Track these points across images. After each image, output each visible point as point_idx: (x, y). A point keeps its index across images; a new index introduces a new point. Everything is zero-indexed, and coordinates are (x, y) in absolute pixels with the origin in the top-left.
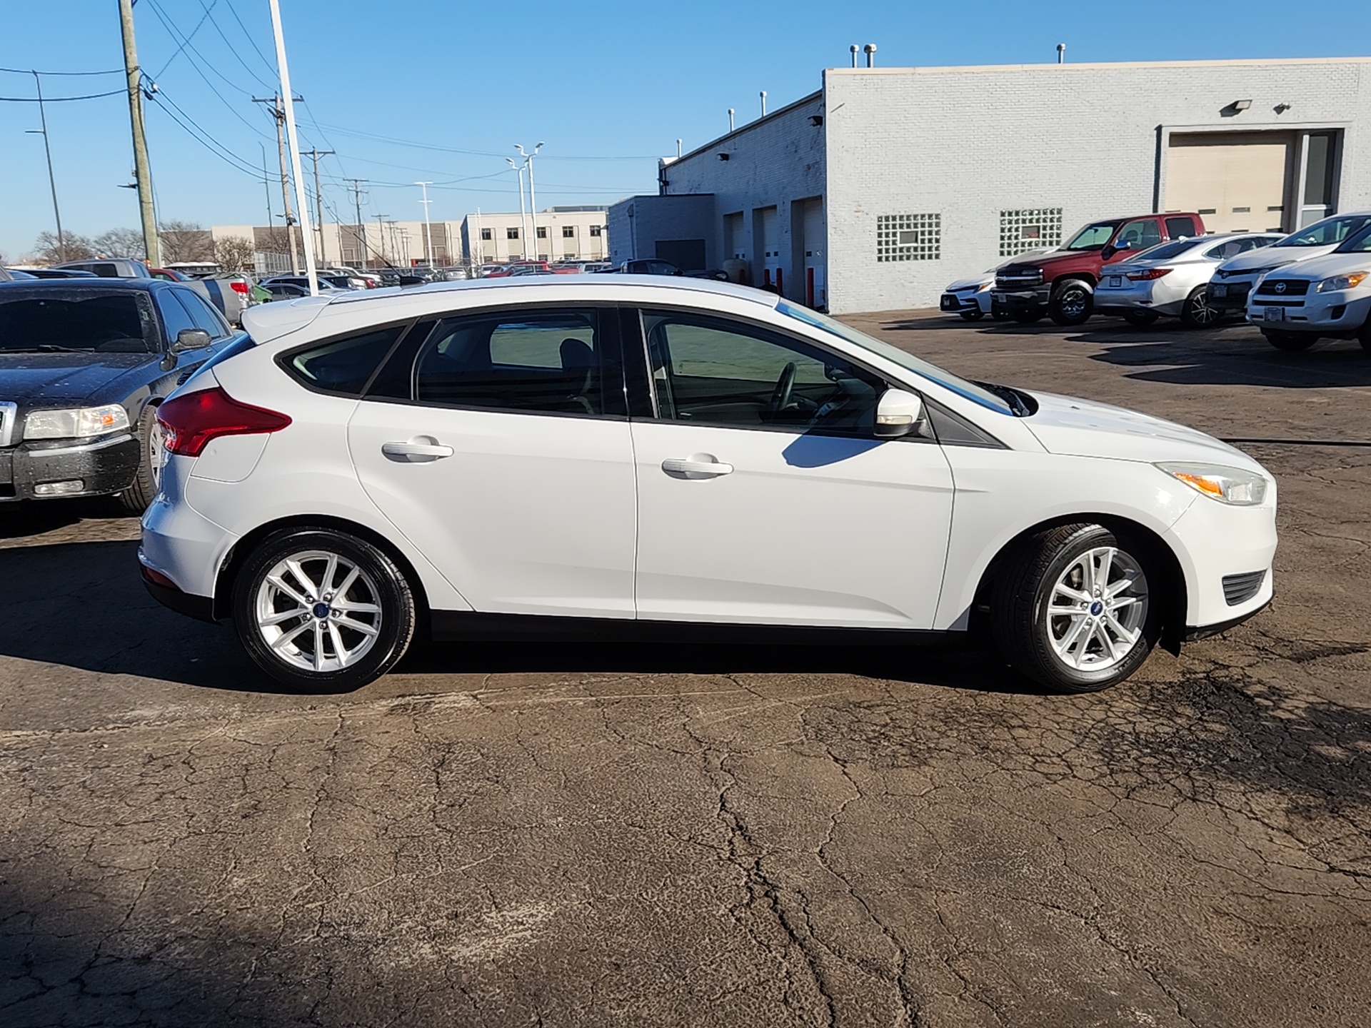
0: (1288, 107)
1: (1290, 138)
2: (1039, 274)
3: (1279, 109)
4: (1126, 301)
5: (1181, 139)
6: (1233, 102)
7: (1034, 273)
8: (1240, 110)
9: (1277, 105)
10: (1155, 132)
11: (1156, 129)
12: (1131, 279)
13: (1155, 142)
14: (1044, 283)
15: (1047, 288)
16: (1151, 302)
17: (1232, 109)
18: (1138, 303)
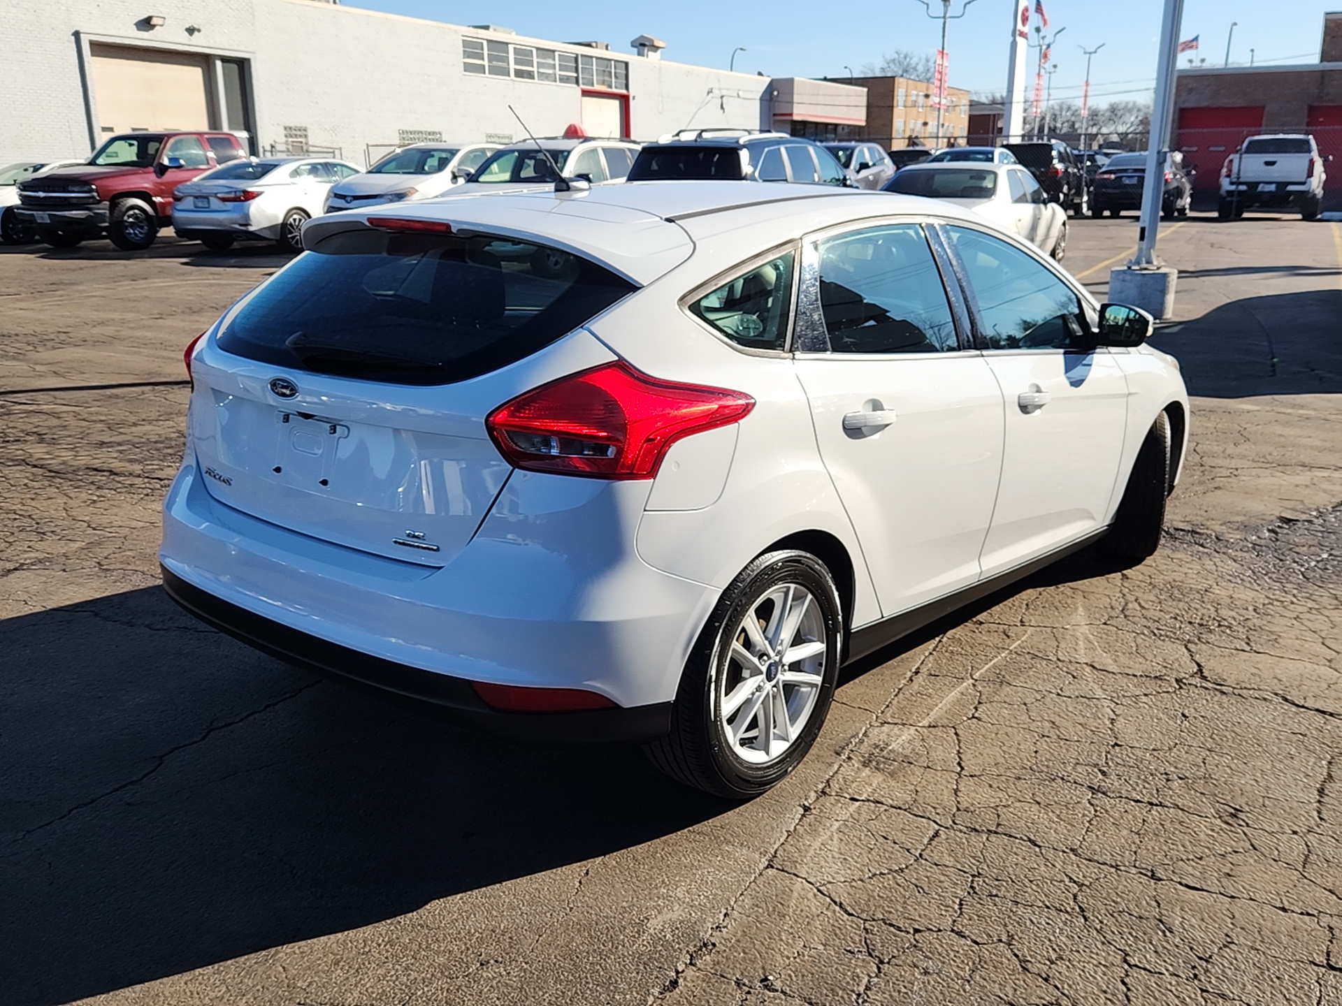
0: (199, 31)
1: (204, 61)
2: (91, 191)
3: (191, 31)
4: (220, 223)
5: (104, 49)
6: (146, 16)
7: (85, 189)
8: (153, 27)
9: (187, 27)
10: (73, 38)
11: (73, 34)
12: (224, 200)
13: (75, 49)
14: (99, 202)
15: (103, 208)
16: (251, 225)
17: (146, 24)
18: (237, 226)
